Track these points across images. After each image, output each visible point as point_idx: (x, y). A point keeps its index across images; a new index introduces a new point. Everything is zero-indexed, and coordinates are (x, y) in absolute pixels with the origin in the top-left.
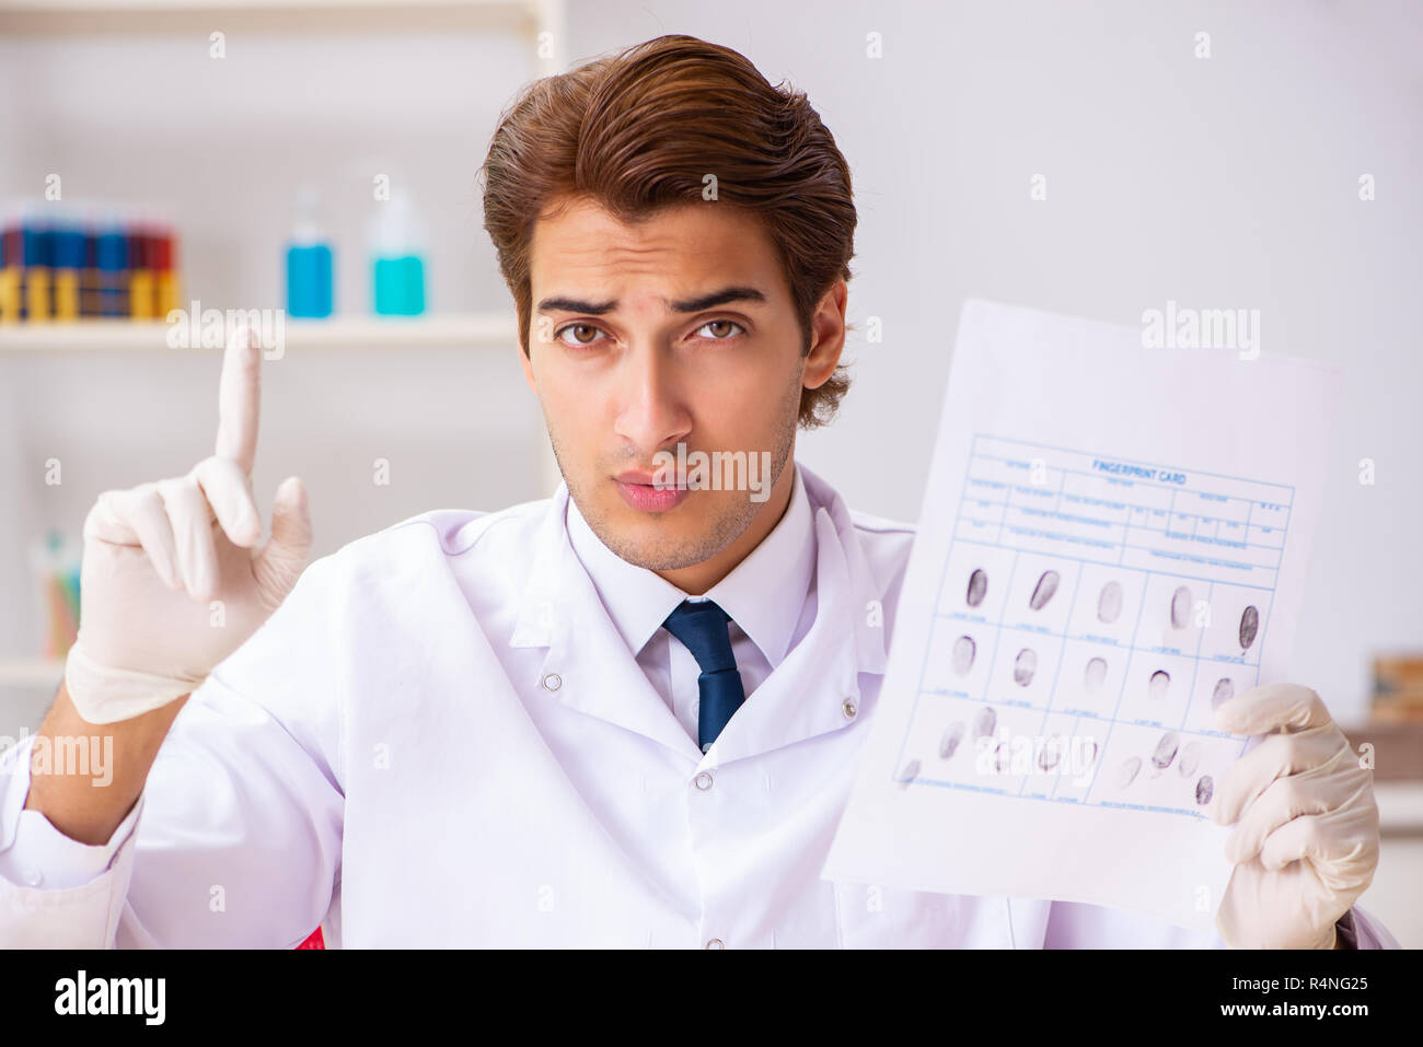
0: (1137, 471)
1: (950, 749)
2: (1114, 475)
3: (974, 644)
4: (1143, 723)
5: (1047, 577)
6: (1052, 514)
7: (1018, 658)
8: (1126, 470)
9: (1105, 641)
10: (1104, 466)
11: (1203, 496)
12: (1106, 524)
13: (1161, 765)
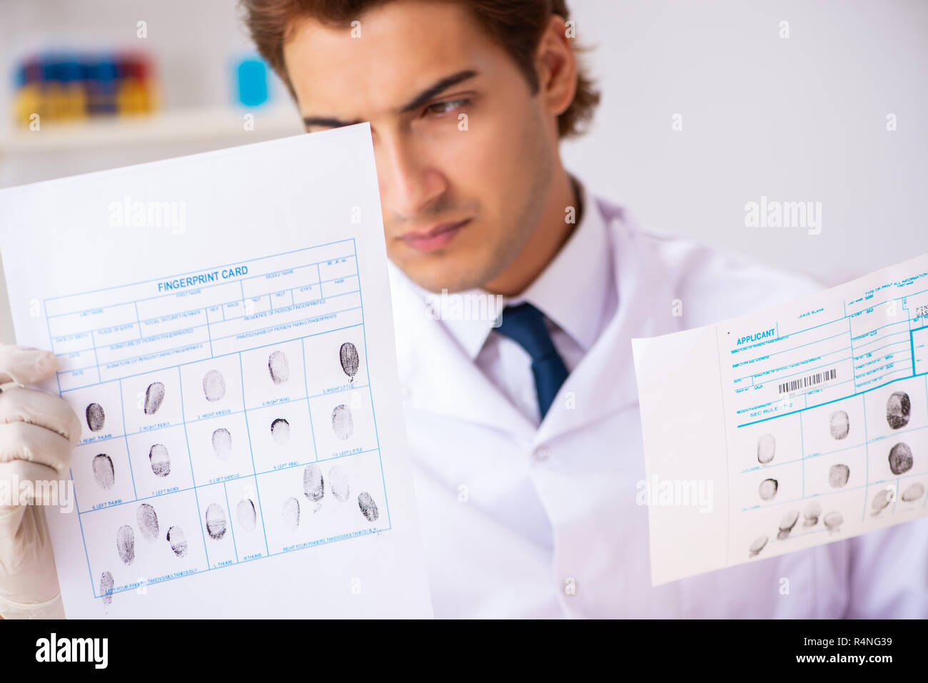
0: (200, 279)
1: (128, 552)
2: (180, 289)
3: (109, 458)
4: (281, 467)
5: (151, 389)
6: (138, 341)
7: (150, 456)
8: (189, 281)
9: (220, 413)
10: (168, 286)
11: (268, 276)
12: (189, 331)
13: (316, 497)
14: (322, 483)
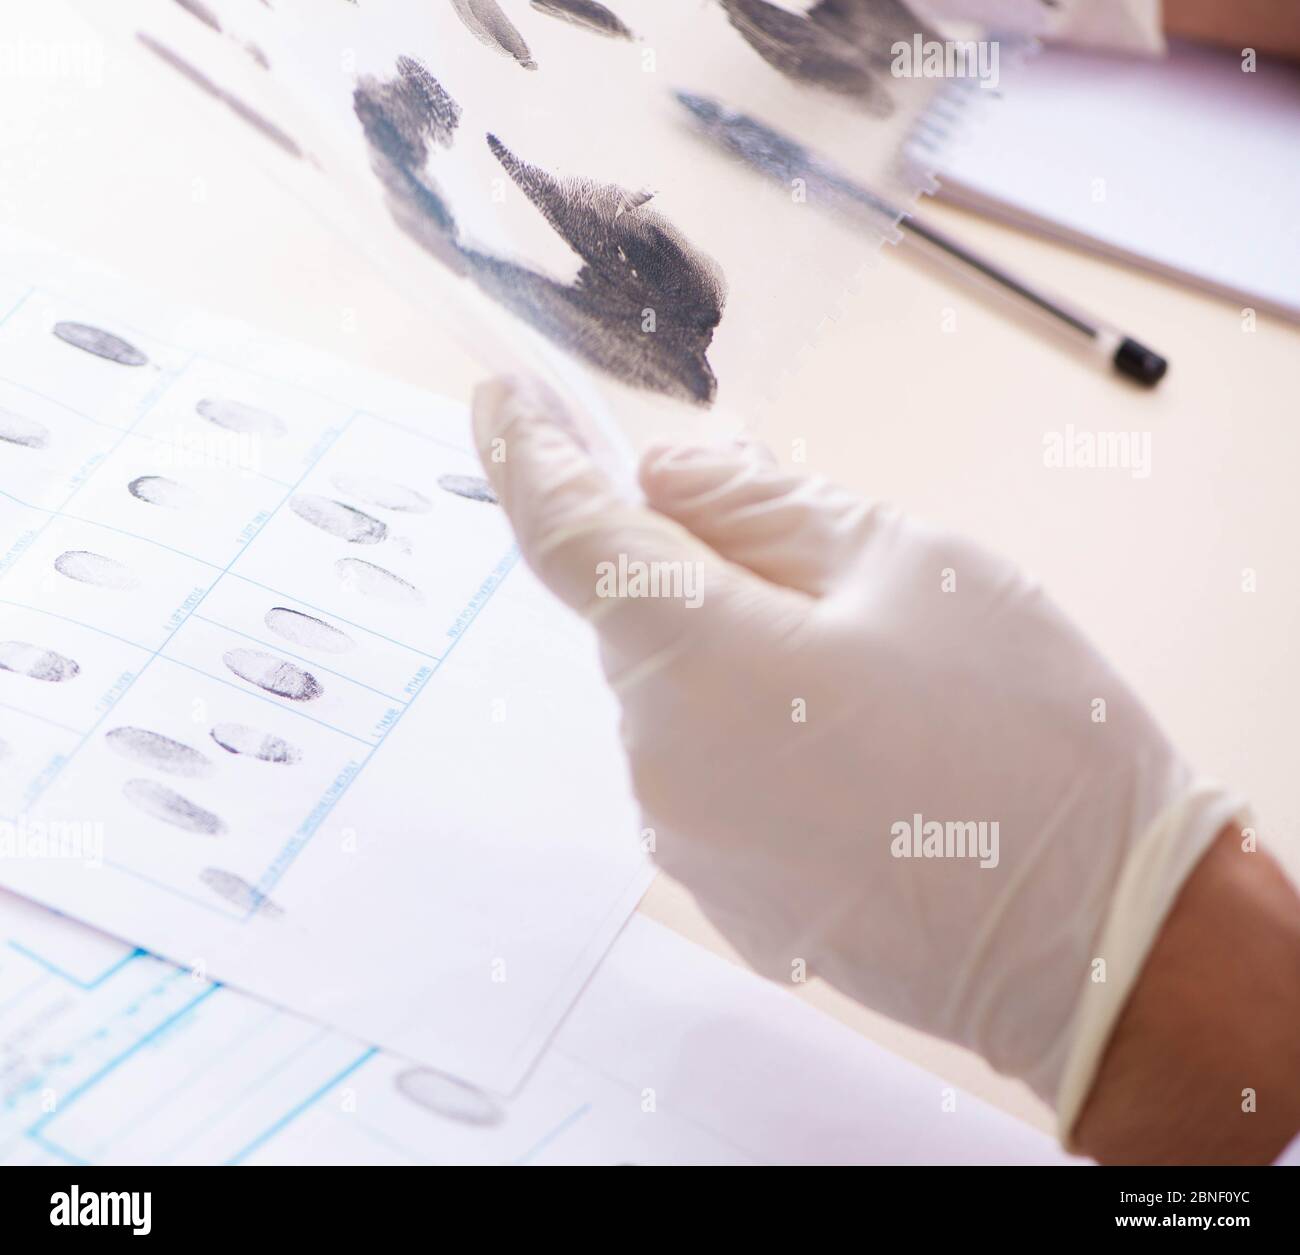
14: (352, 509)
